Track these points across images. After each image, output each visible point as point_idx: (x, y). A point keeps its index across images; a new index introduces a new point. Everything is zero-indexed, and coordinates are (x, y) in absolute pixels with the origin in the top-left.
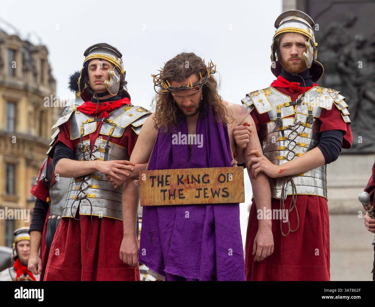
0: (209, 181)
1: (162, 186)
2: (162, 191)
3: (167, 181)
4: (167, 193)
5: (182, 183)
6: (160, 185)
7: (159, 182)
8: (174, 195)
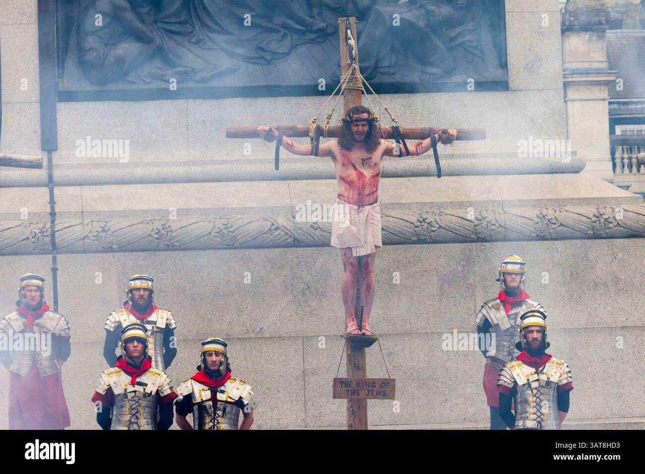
0: (375, 386)
1: (347, 387)
2: (347, 390)
3: (350, 385)
4: (350, 392)
5: (359, 386)
6: (346, 387)
7: (345, 385)
8: (354, 393)
